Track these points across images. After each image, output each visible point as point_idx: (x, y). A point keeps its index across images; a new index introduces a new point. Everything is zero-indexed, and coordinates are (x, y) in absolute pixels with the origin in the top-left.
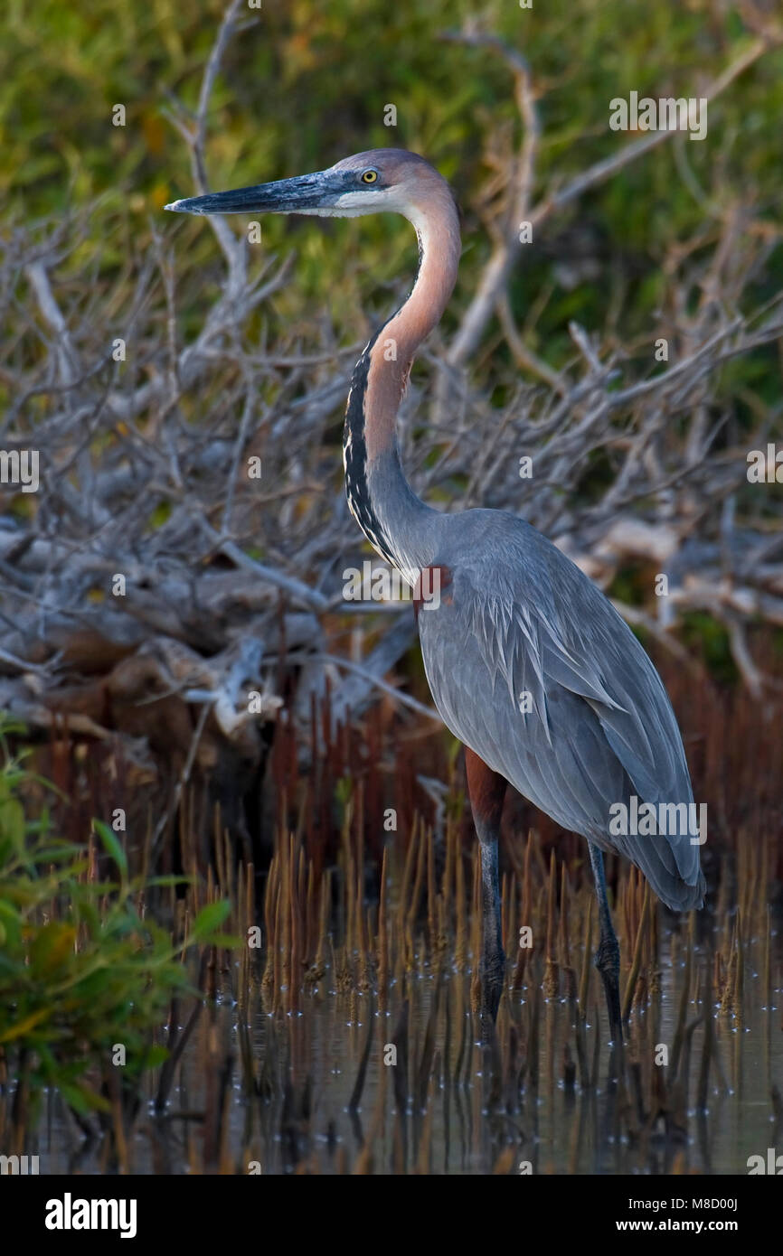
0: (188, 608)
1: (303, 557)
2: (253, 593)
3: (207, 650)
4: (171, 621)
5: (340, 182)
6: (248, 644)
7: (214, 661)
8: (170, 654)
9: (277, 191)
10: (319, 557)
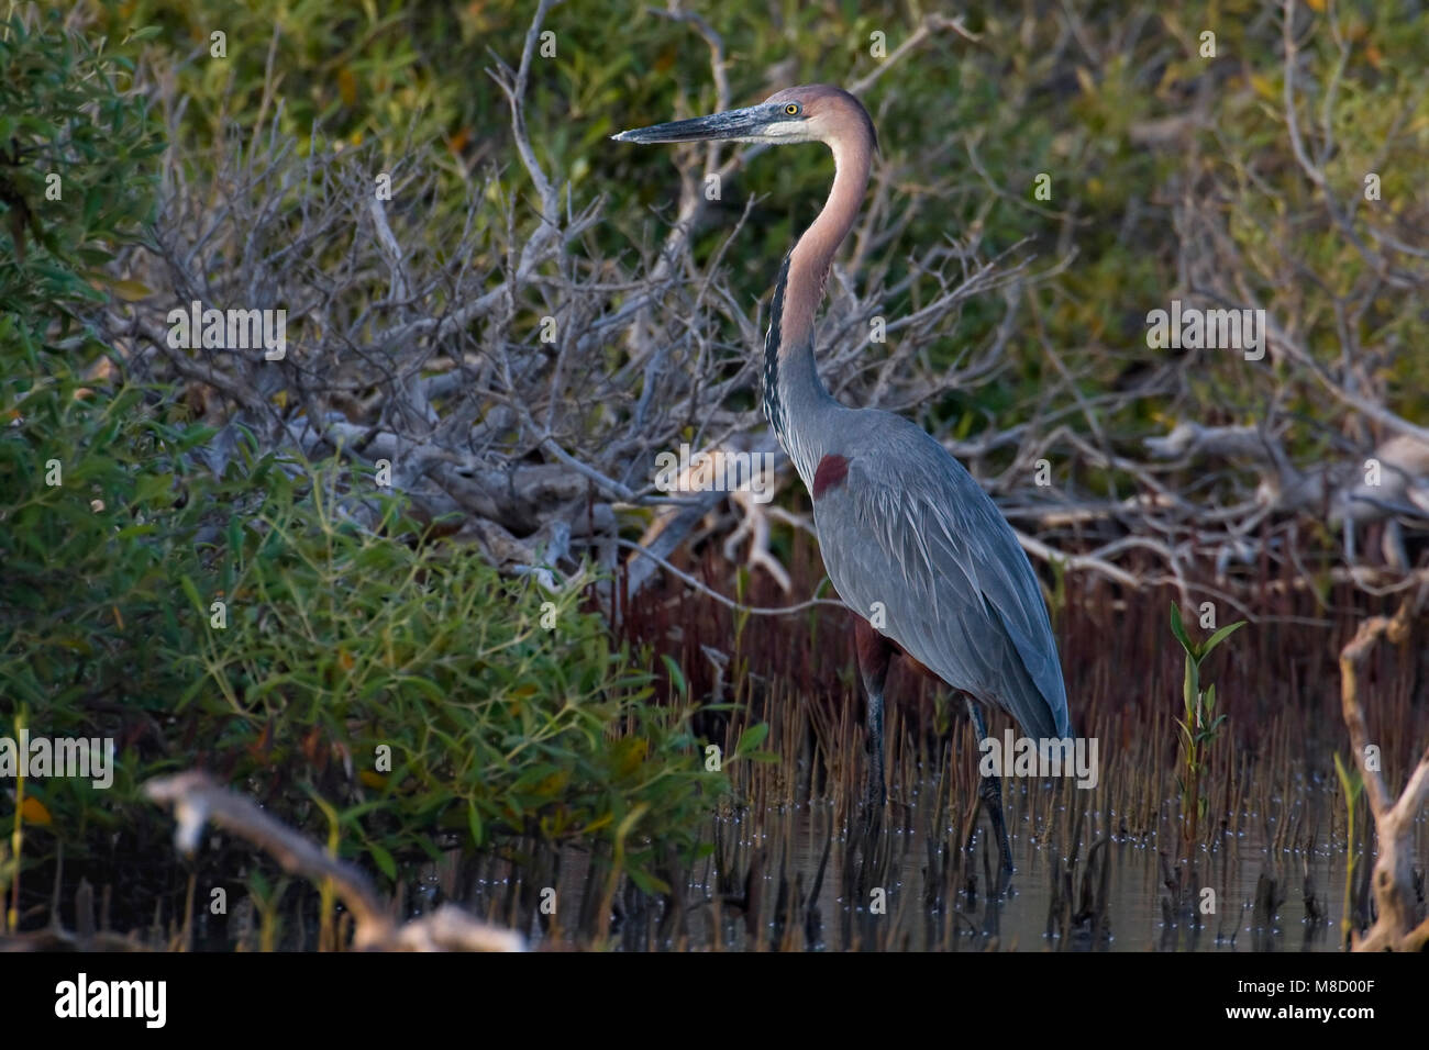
0: (505, 495)
1: (609, 453)
2: (562, 484)
3: (521, 532)
4: (490, 505)
5: (767, 114)
6: (558, 527)
7: (525, 541)
8: (489, 533)
9: (713, 122)
10: (622, 455)
